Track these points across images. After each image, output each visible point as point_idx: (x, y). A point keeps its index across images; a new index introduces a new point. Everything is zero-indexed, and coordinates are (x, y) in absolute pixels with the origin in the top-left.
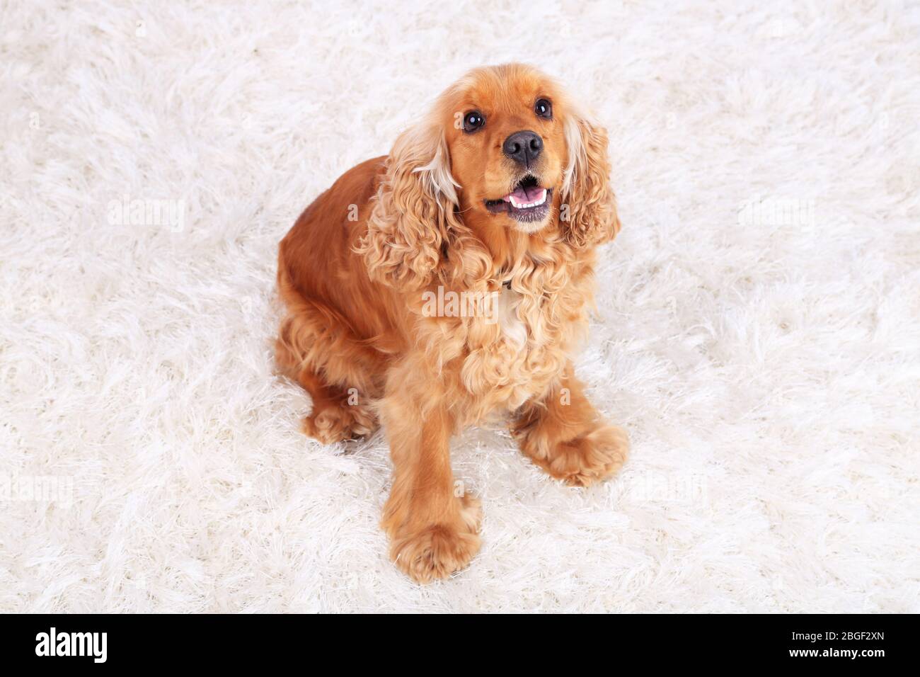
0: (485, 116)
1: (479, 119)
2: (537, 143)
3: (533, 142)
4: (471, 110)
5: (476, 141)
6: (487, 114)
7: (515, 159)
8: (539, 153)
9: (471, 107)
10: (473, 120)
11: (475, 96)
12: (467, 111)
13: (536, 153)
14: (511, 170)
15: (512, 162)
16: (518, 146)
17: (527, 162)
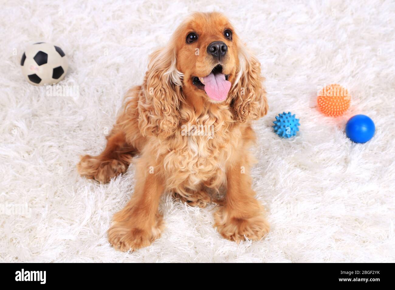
0: (198, 35)
1: (195, 37)
2: (225, 48)
3: (223, 47)
4: (191, 32)
5: (192, 47)
6: (199, 34)
7: (213, 55)
8: (226, 53)
9: (192, 30)
10: (191, 37)
11: (194, 25)
12: (189, 32)
13: (224, 53)
14: (211, 61)
15: (211, 57)
16: (215, 48)
17: (219, 57)
